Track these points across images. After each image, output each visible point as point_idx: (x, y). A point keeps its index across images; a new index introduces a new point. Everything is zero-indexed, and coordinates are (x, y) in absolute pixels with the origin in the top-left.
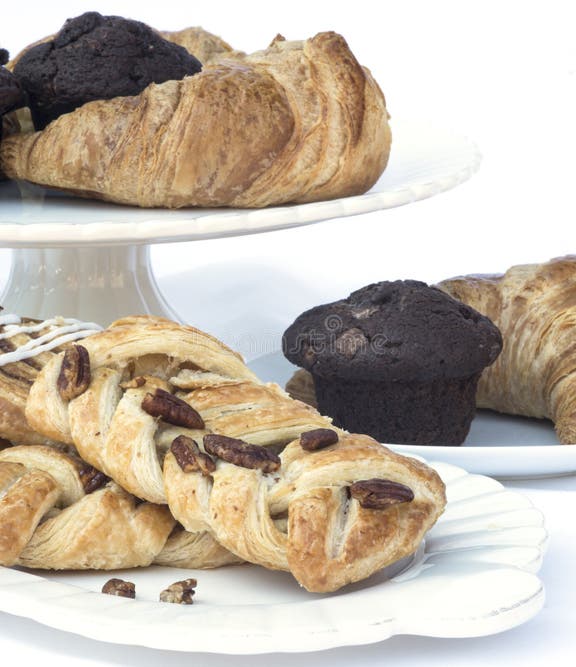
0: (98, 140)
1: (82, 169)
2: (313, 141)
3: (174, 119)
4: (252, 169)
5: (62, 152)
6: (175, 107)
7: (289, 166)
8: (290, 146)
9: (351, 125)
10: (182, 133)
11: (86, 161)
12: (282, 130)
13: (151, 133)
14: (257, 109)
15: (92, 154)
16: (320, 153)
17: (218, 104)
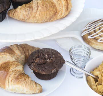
0: (25, 15)
1: (22, 19)
2: (60, 12)
3: (38, 12)
4: (51, 18)
5: (19, 17)
6: (38, 9)
7: (57, 17)
8: (57, 14)
9: (66, 8)
10: (39, 15)
11: (23, 18)
12: (55, 11)
13: (34, 14)
14: (51, 9)
15: (24, 17)
16: (61, 14)
17: (45, 9)
